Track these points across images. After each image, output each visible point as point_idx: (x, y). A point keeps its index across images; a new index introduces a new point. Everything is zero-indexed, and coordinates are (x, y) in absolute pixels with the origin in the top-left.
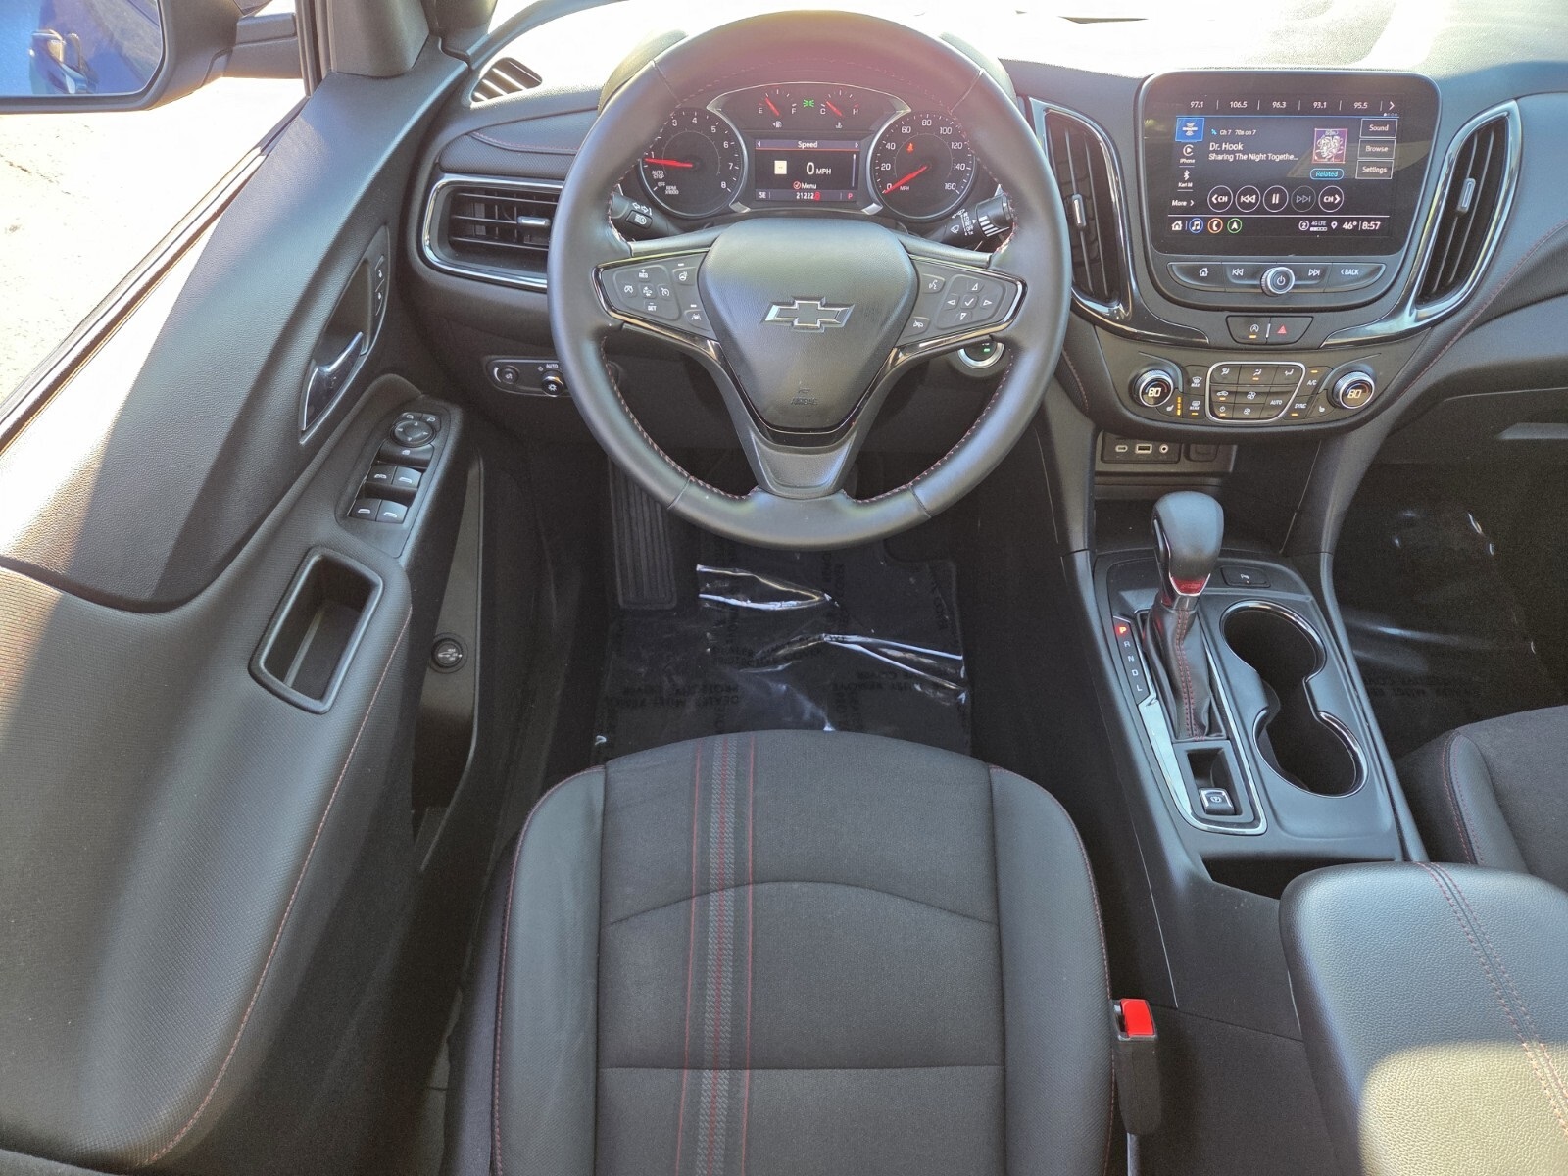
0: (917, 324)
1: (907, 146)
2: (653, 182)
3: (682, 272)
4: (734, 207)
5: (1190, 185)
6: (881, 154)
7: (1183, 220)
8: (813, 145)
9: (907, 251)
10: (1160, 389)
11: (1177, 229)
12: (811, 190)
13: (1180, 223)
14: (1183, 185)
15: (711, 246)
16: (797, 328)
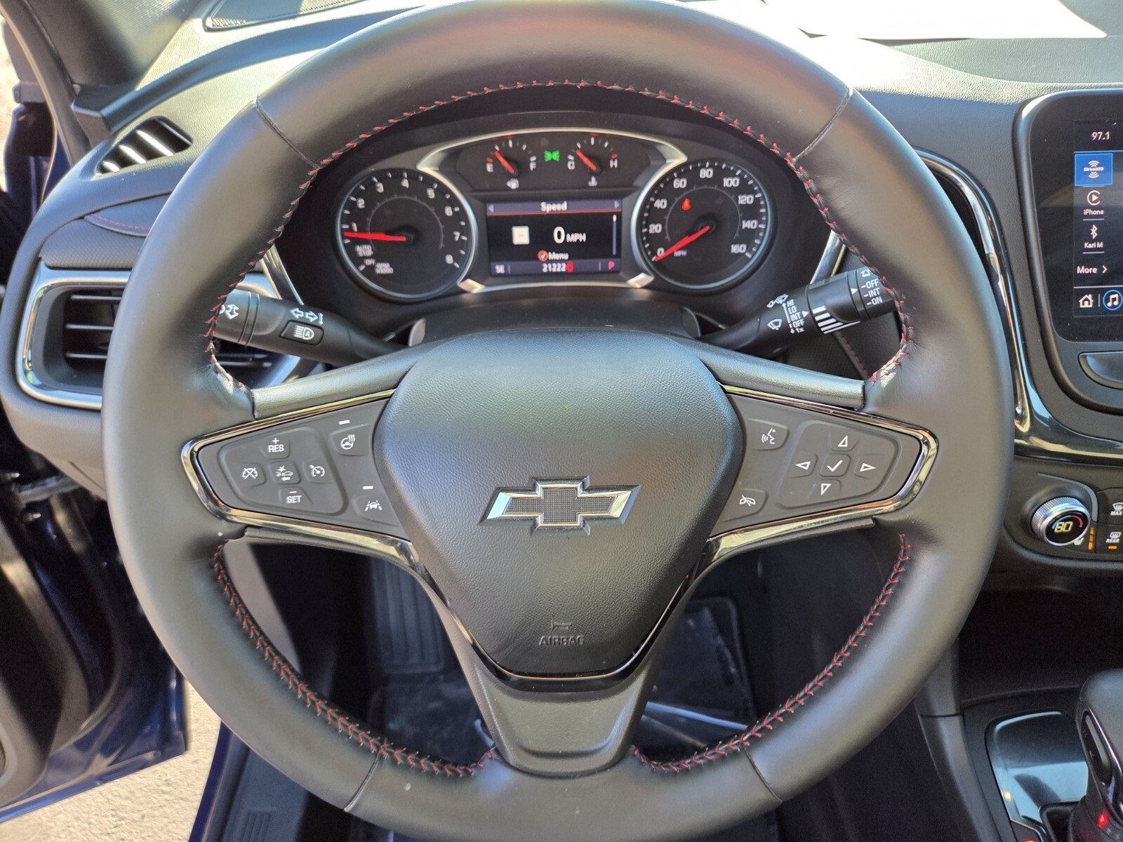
0: (746, 500)
1: (681, 202)
2: (358, 260)
3: (345, 434)
4: (462, 286)
5: (1100, 245)
6: (649, 214)
7: (1095, 293)
8: (563, 207)
9: (718, 379)
10: (1071, 523)
11: (1086, 305)
12: (561, 261)
13: (1090, 297)
14: (1091, 246)
15: (396, 386)
16: (543, 529)
